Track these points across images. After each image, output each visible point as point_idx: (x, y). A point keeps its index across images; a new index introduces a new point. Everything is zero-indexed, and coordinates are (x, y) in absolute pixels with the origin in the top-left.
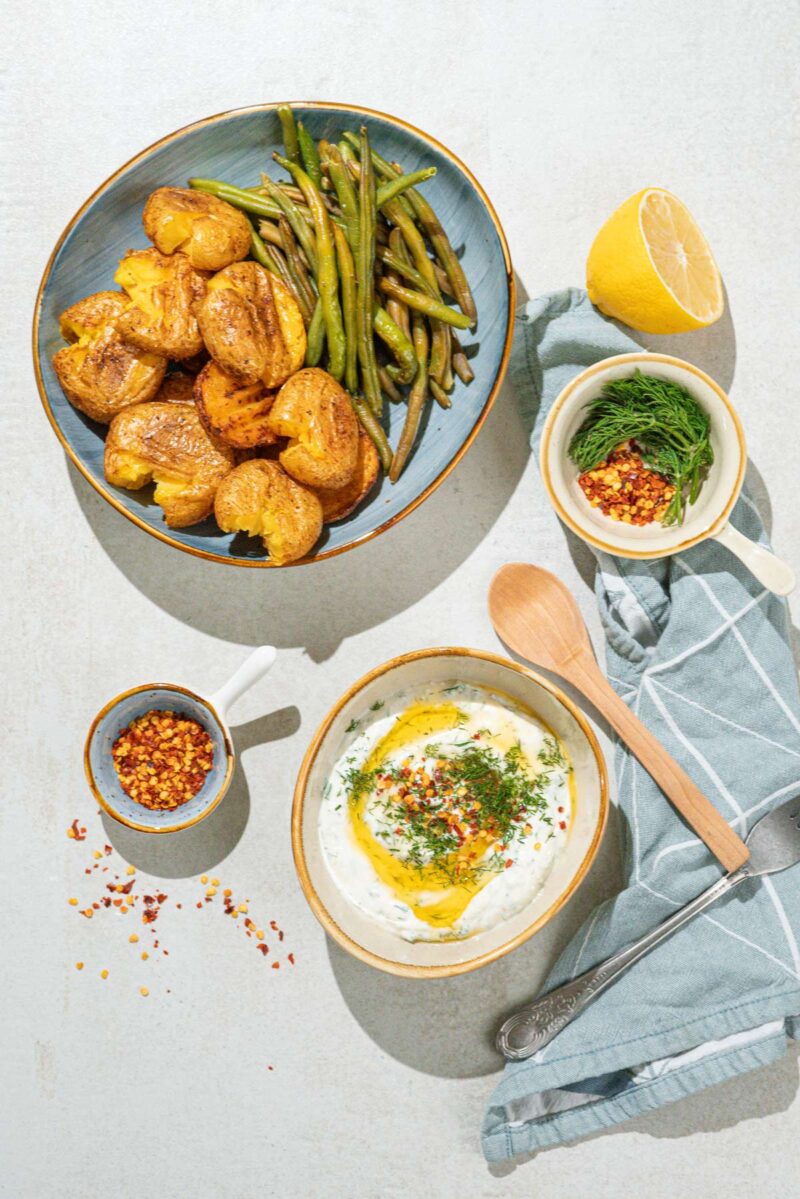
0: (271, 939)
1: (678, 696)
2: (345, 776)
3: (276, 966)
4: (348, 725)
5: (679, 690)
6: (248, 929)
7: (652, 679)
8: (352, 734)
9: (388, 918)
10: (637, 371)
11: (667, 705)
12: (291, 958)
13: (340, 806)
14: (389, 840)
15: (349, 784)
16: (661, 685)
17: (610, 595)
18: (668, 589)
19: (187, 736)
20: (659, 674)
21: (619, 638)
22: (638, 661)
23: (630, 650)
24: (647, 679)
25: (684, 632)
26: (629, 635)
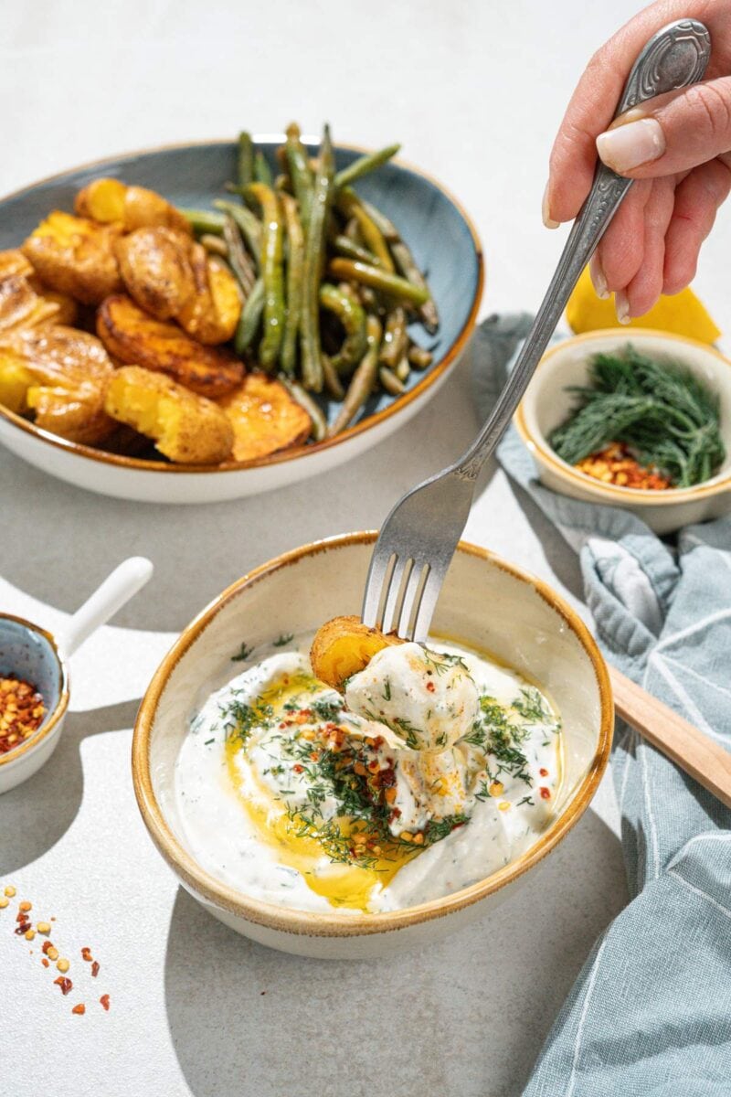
0: (78, 972)
1: (703, 679)
2: (226, 707)
3: (79, 1010)
4: (237, 652)
5: (702, 670)
6: (46, 957)
7: (663, 656)
8: (241, 664)
9: (265, 888)
10: (629, 346)
11: (687, 686)
12: (105, 1001)
13: (212, 741)
14: (282, 777)
15: (229, 719)
16: (676, 663)
17: (602, 564)
18: (677, 562)
19: (11, 697)
20: (673, 648)
21: (615, 616)
22: (640, 650)
23: (631, 633)
24: (655, 656)
25: (704, 596)
26: (630, 613)
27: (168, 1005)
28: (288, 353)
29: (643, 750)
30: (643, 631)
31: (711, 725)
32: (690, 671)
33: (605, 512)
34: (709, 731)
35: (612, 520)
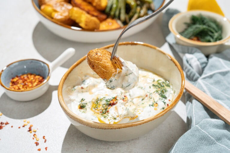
0: (41, 141)
1: (211, 86)
3: (39, 150)
5: (212, 84)
6: (34, 137)
7: (202, 80)
11: (207, 87)
12: (46, 149)
16: (205, 82)
17: (188, 60)
18: (208, 60)
19: (37, 79)
20: (204, 78)
21: (191, 71)
22: (196, 80)
23: (194, 75)
24: (200, 81)
25: (214, 67)
26: (194, 71)
27: (62, 151)
28: (117, 13)
29: (194, 101)
30: (197, 75)
31: (213, 97)
32: (208, 84)
33: (190, 48)
34: (212, 98)
35: (192, 50)
